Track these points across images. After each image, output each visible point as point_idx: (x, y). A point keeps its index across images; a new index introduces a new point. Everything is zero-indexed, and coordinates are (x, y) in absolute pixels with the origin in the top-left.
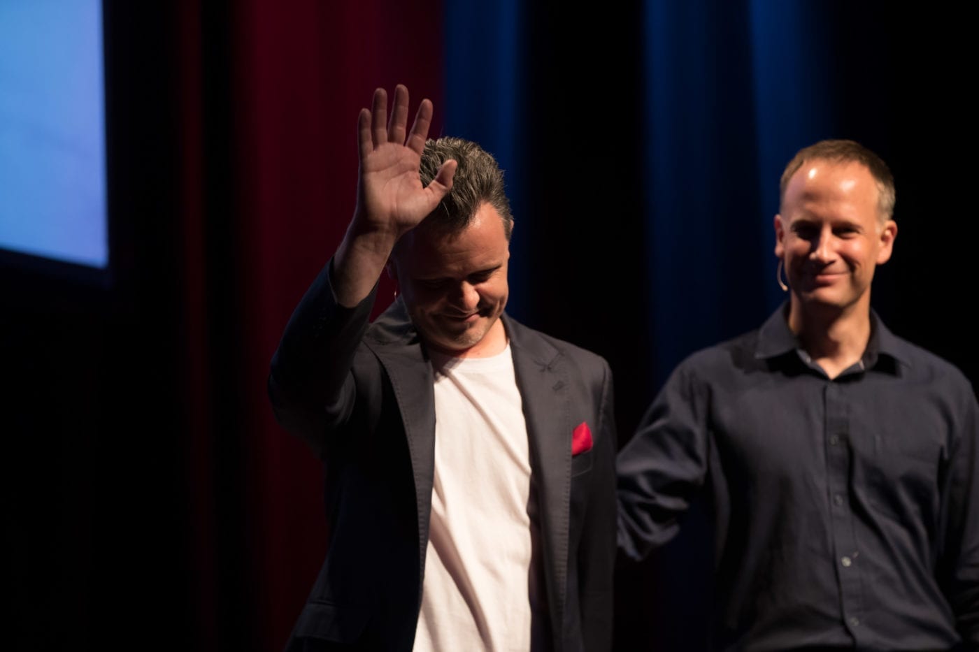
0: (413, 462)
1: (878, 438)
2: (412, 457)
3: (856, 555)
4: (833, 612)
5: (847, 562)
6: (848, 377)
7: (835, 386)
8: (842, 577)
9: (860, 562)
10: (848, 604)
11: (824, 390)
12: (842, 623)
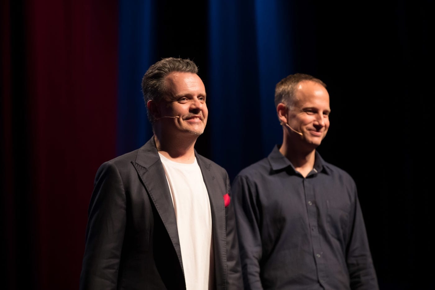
0: (171, 239)
1: (328, 202)
2: (170, 237)
3: (322, 253)
4: (315, 278)
5: (318, 256)
6: (311, 176)
7: (307, 180)
8: (317, 262)
9: (324, 256)
10: (320, 274)
11: (303, 182)
12: (319, 282)
